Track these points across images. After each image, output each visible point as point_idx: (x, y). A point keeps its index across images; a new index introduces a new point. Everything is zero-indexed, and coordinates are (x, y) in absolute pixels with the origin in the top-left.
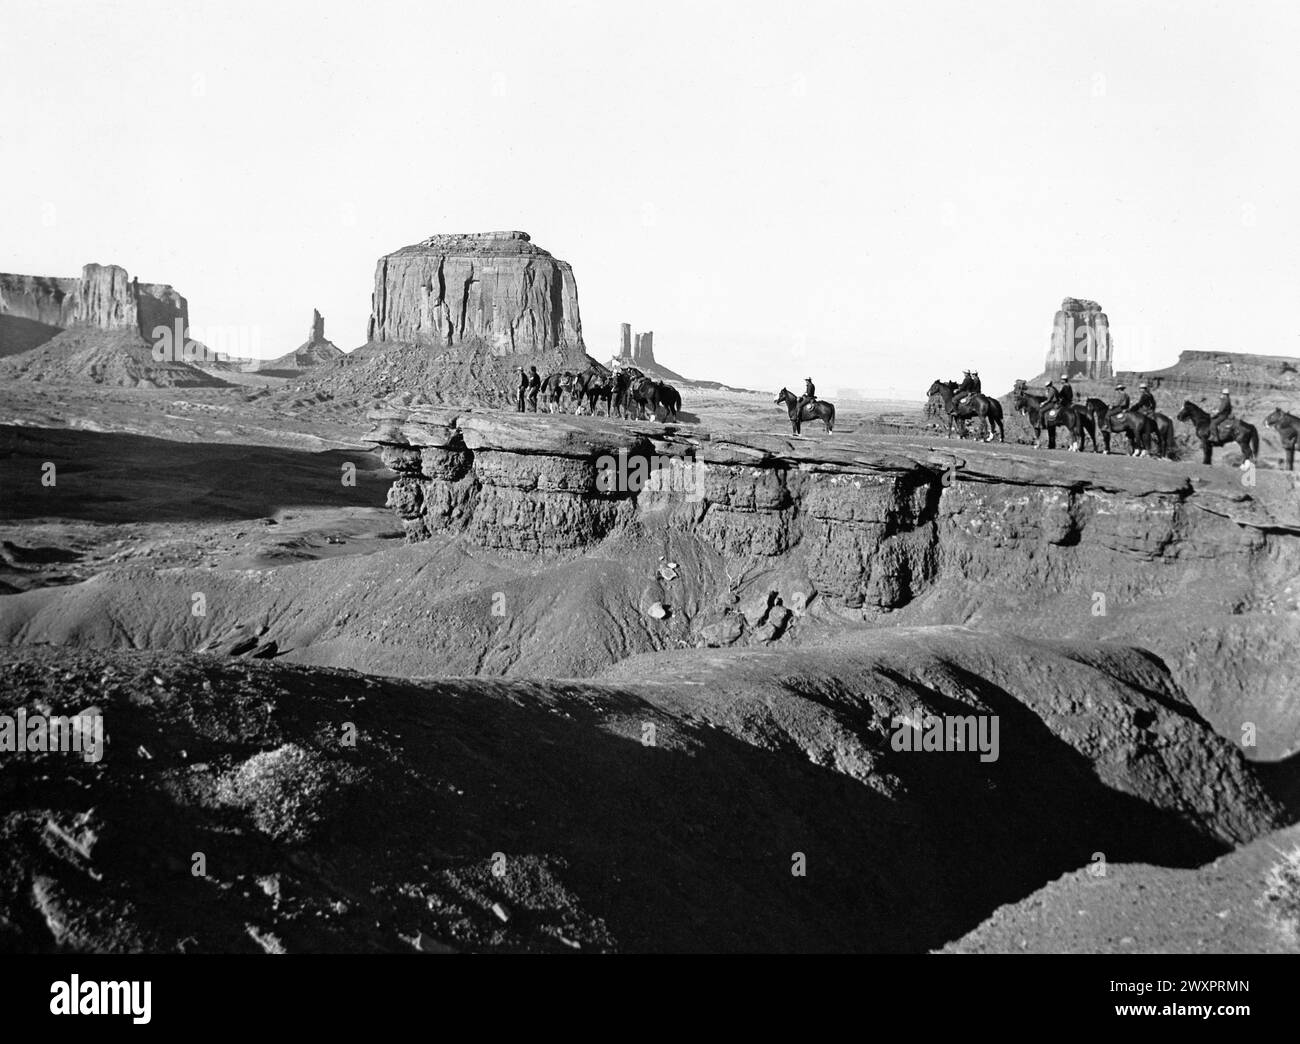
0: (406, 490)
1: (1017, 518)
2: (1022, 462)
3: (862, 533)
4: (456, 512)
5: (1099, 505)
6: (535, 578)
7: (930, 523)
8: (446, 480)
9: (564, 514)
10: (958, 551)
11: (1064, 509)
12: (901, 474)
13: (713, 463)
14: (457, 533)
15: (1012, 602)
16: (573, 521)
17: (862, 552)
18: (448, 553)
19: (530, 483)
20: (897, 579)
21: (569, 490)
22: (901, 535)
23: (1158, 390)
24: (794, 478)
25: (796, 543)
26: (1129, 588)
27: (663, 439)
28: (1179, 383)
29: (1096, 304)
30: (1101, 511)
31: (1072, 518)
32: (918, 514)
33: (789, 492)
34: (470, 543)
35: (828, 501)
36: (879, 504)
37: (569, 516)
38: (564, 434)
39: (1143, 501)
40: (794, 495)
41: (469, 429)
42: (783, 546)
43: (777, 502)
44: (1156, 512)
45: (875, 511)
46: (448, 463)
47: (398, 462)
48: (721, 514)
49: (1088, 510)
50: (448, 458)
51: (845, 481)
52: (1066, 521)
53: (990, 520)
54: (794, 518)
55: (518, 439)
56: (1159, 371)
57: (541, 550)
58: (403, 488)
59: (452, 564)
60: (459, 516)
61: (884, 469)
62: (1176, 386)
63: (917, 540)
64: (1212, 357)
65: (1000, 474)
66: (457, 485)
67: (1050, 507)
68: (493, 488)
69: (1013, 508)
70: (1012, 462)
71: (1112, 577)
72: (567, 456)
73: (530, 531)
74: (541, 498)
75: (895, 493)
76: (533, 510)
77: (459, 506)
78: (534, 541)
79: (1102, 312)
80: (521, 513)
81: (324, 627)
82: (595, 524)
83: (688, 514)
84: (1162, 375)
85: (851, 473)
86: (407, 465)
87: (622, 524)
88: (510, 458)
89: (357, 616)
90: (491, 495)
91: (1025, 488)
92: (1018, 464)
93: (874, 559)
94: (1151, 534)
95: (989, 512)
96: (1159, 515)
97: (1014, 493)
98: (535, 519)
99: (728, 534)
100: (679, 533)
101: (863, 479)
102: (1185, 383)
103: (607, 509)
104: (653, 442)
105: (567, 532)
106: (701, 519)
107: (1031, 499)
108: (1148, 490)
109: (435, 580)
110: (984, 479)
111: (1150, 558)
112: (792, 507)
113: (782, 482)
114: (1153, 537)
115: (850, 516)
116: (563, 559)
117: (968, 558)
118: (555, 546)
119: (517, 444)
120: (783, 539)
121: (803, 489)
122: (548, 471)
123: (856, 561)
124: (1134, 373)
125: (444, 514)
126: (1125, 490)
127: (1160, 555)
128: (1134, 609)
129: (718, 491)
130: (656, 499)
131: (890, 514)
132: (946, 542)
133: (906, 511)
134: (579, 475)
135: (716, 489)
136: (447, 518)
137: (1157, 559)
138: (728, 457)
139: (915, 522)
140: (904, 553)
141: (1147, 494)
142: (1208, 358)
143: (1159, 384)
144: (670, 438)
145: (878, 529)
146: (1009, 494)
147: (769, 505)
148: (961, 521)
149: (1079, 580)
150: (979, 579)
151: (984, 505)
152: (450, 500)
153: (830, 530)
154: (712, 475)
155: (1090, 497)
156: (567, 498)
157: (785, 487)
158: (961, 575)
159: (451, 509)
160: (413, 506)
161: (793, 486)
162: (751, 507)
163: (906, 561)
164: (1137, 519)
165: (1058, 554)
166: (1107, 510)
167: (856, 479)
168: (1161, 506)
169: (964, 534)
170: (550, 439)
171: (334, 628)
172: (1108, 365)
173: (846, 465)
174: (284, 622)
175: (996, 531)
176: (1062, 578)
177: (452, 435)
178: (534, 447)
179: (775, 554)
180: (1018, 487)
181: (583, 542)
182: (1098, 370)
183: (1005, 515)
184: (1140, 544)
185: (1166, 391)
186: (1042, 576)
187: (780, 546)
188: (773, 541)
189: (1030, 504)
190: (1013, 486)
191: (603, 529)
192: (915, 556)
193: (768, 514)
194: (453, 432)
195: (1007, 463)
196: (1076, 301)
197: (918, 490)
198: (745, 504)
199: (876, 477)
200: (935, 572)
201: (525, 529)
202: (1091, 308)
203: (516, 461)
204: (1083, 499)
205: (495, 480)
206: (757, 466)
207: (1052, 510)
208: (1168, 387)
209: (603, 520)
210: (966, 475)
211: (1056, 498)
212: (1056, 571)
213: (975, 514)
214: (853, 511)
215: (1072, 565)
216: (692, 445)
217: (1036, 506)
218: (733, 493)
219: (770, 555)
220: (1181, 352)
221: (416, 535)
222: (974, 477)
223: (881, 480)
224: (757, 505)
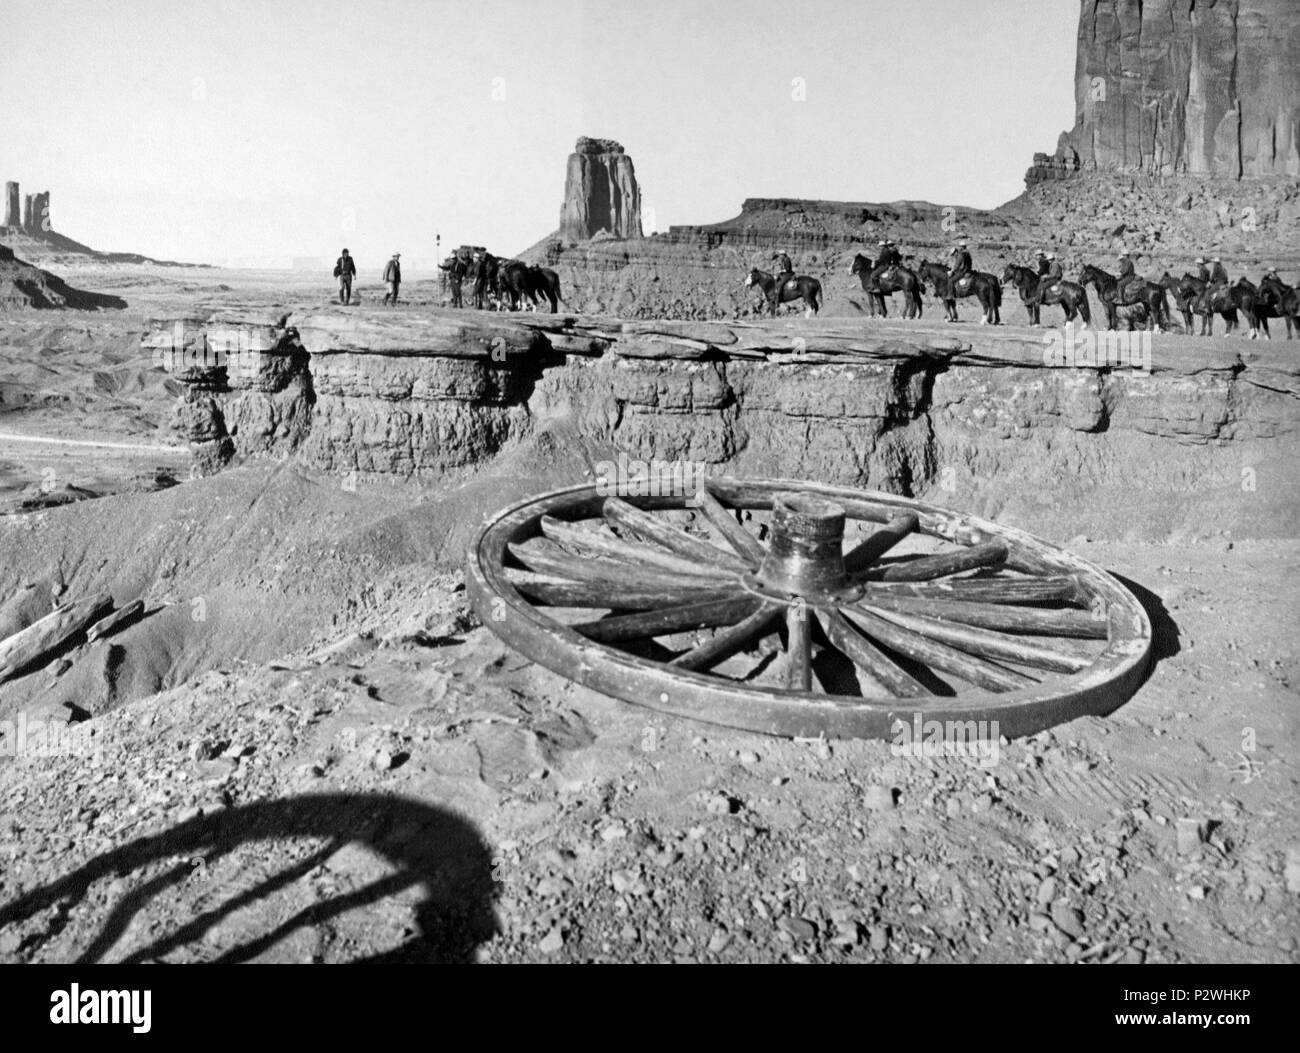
0: (199, 405)
1: (1031, 404)
2: (1033, 343)
3: (855, 430)
4: (281, 430)
5: (1134, 386)
6: (441, 504)
7: (924, 415)
8: (264, 391)
9: (452, 427)
10: (960, 446)
11: (1094, 393)
12: (901, 362)
13: (636, 357)
14: (286, 455)
15: (1044, 498)
16: (464, 434)
17: (857, 450)
18: (284, 479)
19: (403, 390)
20: (900, 481)
21: (458, 396)
22: (897, 430)
23: (721, 248)
24: (734, 372)
25: (744, 447)
26: (1184, 475)
27: (562, 333)
28: (745, 239)
29: (617, 144)
30: (1132, 393)
31: (1103, 402)
32: (913, 405)
33: (731, 388)
34: (308, 467)
35: (810, 396)
36: (877, 397)
37: (459, 428)
38: (456, 331)
39: (1194, 380)
40: (737, 391)
41: (311, 329)
42: (731, 451)
43: (720, 400)
44: (1208, 391)
45: (873, 405)
46: (271, 371)
47: (191, 371)
48: (645, 417)
49: (1118, 393)
50: (271, 364)
51: (830, 372)
52: (1097, 406)
53: (996, 408)
54: (737, 418)
55: (395, 339)
56: (719, 225)
57: (416, 470)
58: (195, 404)
59: (295, 493)
60: (285, 435)
61: (884, 357)
62: (741, 242)
63: (914, 433)
64: (781, 207)
65: (1010, 357)
66: (279, 397)
67: (1076, 391)
68: (338, 399)
69: (1024, 395)
70: (1023, 343)
71: (1157, 465)
72: (459, 357)
73: (404, 449)
74: (415, 408)
75: (894, 383)
76: (409, 424)
77: (285, 422)
78: (407, 461)
79: (626, 153)
80: (394, 427)
81: (147, 580)
82: (488, 438)
83: (601, 419)
84: (724, 228)
85: (842, 363)
86: (203, 375)
87: (517, 434)
88: (374, 362)
89: (188, 564)
90: (337, 408)
91: (1037, 371)
92: (1031, 345)
93: (872, 459)
94: (1206, 415)
95: (994, 399)
96: (1212, 393)
97: (1024, 378)
98: (410, 434)
99: (658, 440)
100: (596, 442)
101: (857, 369)
102: (751, 239)
103: (499, 419)
104: (549, 336)
105: (456, 448)
106: (617, 425)
107: (1046, 383)
108: (1200, 368)
109: (281, 514)
110: (988, 363)
111: (1204, 441)
112: (734, 406)
113: (722, 376)
114: (1210, 419)
115: (841, 411)
116: (450, 480)
117: (974, 452)
118: (438, 465)
119: (391, 345)
120: (729, 443)
121: (746, 385)
122: (427, 375)
123: (852, 462)
124: (691, 228)
125: (267, 433)
126: (1170, 369)
127: (1215, 438)
128: (1195, 498)
129: (645, 391)
130: (552, 403)
131: (890, 408)
132: (945, 436)
133: (904, 403)
134: (470, 379)
135: (642, 388)
136: (268, 438)
137: (1212, 442)
138: (660, 350)
139: (911, 414)
140: (903, 451)
141: (1198, 372)
142: (777, 207)
143: (721, 241)
144: (570, 331)
145: (875, 425)
146: (1017, 379)
147: (710, 404)
148: (960, 413)
149: (1117, 469)
150: (989, 475)
151: (988, 392)
152: (273, 416)
153: (809, 429)
154: (634, 372)
155: (1118, 378)
156: (453, 406)
157: (726, 382)
158: (968, 471)
159: (275, 426)
160: (209, 426)
161: (735, 380)
162: (687, 407)
163: (906, 459)
164: (1188, 399)
165: (1091, 442)
166: (1141, 390)
167: (848, 369)
168: (1213, 384)
169: (965, 425)
170: (438, 337)
171: (159, 581)
172: (636, 217)
173: (836, 353)
174: (86, 577)
175: (1005, 420)
176: (1096, 469)
177: (279, 337)
178: (417, 347)
179: (723, 461)
180: (1029, 370)
181: (474, 457)
182: (624, 225)
183: (1015, 402)
184: (1193, 426)
185: (730, 249)
186: (1073, 468)
187: (727, 450)
188: (720, 446)
189: (1045, 389)
190: (1022, 369)
191: (496, 443)
192: (914, 454)
193: (708, 414)
194: (281, 333)
195: (1019, 345)
196: (592, 142)
197: (913, 378)
198: (681, 404)
199: (873, 367)
200: (935, 470)
201: (397, 445)
202: (611, 150)
203: (383, 364)
204: (1111, 379)
205: (344, 389)
206: (693, 359)
207: (1079, 394)
208: (732, 242)
209: (496, 430)
210: (970, 360)
211: (1083, 381)
212: (1089, 462)
213: (977, 402)
214: (844, 406)
215: (1105, 454)
216: (594, 337)
217: (1054, 392)
218: (664, 392)
219: (716, 462)
220: (743, 201)
221: (210, 461)
222: (977, 362)
223: (879, 369)
224: (695, 405)
